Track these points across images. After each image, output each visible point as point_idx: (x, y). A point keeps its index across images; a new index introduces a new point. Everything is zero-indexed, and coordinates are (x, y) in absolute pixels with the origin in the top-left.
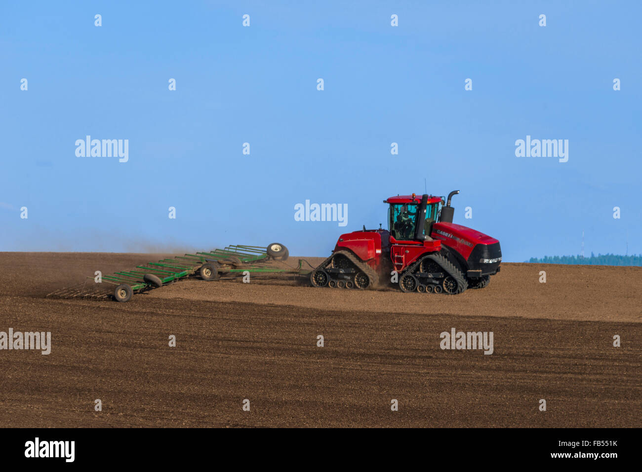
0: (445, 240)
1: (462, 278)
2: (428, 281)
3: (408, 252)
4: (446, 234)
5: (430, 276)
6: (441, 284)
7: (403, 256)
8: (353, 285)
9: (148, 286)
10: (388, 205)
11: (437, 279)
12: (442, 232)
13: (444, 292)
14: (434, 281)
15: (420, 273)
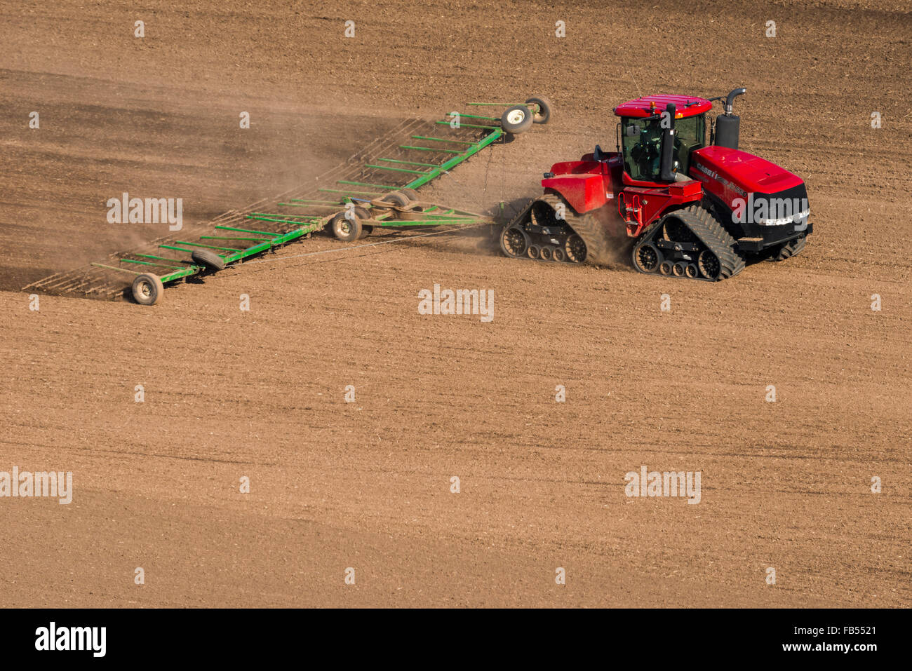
0: (707, 181)
1: (730, 252)
2: (676, 256)
3: (646, 202)
4: (709, 172)
5: (679, 247)
6: (695, 261)
7: (639, 211)
8: (564, 255)
9: (201, 269)
10: (619, 119)
11: (689, 253)
12: (703, 167)
13: (701, 276)
14: (686, 257)
15: (664, 242)
